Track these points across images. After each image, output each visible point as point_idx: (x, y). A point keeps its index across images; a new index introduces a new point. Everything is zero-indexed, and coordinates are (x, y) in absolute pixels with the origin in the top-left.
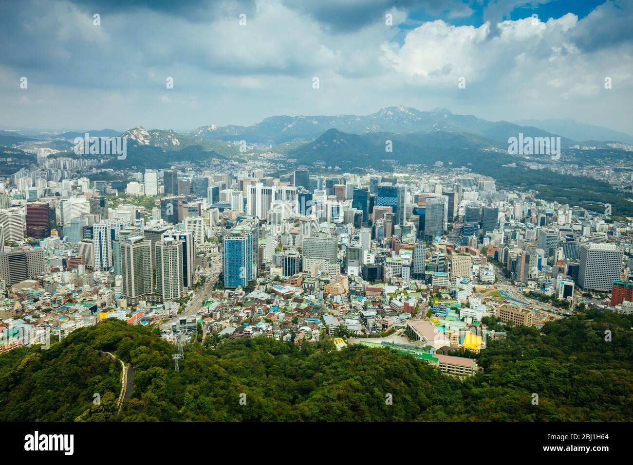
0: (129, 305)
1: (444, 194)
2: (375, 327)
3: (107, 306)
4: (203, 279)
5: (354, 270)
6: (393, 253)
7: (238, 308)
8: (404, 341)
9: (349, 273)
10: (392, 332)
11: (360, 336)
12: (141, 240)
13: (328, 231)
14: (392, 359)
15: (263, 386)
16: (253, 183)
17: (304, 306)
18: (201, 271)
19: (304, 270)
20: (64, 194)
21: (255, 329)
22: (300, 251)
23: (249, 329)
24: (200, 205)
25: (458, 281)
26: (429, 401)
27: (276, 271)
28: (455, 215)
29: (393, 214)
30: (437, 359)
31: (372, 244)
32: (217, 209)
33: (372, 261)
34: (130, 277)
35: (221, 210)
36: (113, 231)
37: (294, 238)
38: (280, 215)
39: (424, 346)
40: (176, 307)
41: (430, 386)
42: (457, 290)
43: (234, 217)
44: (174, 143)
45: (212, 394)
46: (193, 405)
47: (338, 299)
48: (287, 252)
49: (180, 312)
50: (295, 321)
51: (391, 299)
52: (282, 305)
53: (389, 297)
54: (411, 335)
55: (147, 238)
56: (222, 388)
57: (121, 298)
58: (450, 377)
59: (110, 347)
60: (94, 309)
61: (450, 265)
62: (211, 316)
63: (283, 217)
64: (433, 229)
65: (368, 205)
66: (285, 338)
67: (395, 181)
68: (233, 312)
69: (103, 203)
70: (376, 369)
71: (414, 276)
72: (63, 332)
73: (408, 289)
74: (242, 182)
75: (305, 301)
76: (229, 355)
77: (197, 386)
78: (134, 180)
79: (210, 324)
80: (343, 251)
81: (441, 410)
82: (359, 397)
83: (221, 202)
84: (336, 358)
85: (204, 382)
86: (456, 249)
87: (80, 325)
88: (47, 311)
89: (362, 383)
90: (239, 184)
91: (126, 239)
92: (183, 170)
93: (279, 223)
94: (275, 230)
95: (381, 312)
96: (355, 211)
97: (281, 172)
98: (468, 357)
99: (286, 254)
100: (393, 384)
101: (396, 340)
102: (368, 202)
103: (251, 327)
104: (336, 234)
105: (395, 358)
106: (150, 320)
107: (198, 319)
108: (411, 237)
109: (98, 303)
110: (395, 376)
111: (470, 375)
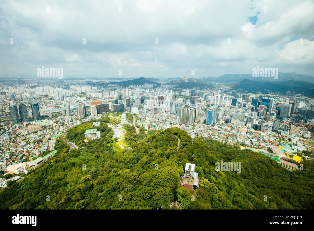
0: (180, 124)
1: (290, 103)
2: (256, 145)
3: (174, 124)
4: (200, 120)
5: (249, 125)
6: (266, 122)
7: (210, 130)
8: (267, 152)
9: (248, 126)
10: (262, 148)
11: (249, 147)
12: (184, 108)
13: (241, 111)
14: (261, 157)
15: (216, 155)
16: (217, 94)
17: (230, 134)
18: (199, 118)
19: (232, 122)
20: (166, 94)
21: (214, 138)
22: (231, 117)
23: (212, 137)
24: (201, 99)
25: (293, 135)
26: (275, 174)
27: (222, 122)
28: (294, 111)
29: (267, 108)
30: (280, 161)
31: (257, 117)
32: (205, 101)
33: (257, 123)
34: (180, 117)
35: (207, 101)
36: (177, 104)
37: (229, 112)
38: (225, 105)
39: (275, 155)
40: (192, 127)
41: (276, 169)
42: (292, 139)
43: (211, 104)
44: (195, 82)
45: (201, 153)
46: (196, 155)
47: (242, 133)
48: (227, 116)
49: (193, 129)
50: (227, 138)
51: (263, 137)
52: (223, 132)
53: (262, 136)
54: (270, 150)
55: (186, 107)
56: (204, 152)
57: (178, 122)
58: (285, 168)
59: (175, 134)
60: (171, 124)
61: (290, 129)
62: (201, 131)
63: (226, 105)
64: (284, 115)
65: (257, 105)
66: (223, 142)
67: (269, 97)
68: (208, 131)
69: (175, 97)
70: (255, 159)
71: (273, 130)
72: (164, 128)
73: (270, 135)
74: (214, 94)
75: (231, 132)
76: (206, 143)
77: (198, 150)
78: (183, 91)
79: (201, 133)
80: (246, 118)
81: (280, 178)
82: (248, 166)
83: (207, 99)
84: (241, 152)
85: (200, 149)
86: (293, 124)
87: (168, 127)
88: (161, 122)
89: (250, 162)
90: (213, 94)
91: (180, 107)
92: (197, 89)
93: (225, 107)
94: (223, 109)
95: (258, 140)
96: (252, 106)
97: (227, 91)
98: (294, 163)
99: (226, 117)
100: (261, 165)
101: (264, 151)
102: (258, 103)
103: (213, 137)
104: (244, 113)
105: (263, 157)
106: (185, 129)
107: (198, 131)
108: (274, 117)
109: (172, 123)
110: (262, 163)
111: (294, 170)
